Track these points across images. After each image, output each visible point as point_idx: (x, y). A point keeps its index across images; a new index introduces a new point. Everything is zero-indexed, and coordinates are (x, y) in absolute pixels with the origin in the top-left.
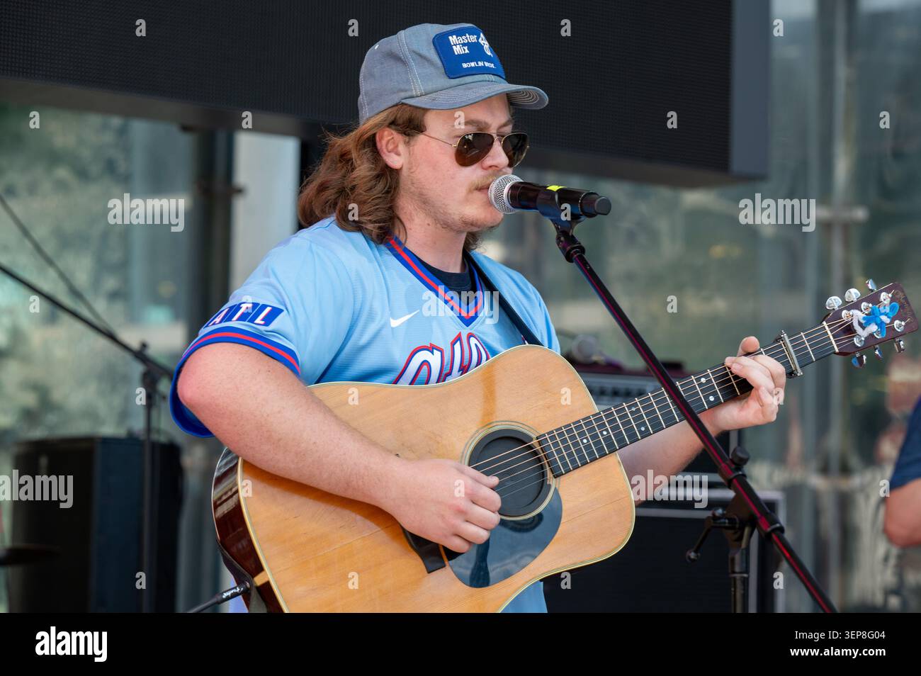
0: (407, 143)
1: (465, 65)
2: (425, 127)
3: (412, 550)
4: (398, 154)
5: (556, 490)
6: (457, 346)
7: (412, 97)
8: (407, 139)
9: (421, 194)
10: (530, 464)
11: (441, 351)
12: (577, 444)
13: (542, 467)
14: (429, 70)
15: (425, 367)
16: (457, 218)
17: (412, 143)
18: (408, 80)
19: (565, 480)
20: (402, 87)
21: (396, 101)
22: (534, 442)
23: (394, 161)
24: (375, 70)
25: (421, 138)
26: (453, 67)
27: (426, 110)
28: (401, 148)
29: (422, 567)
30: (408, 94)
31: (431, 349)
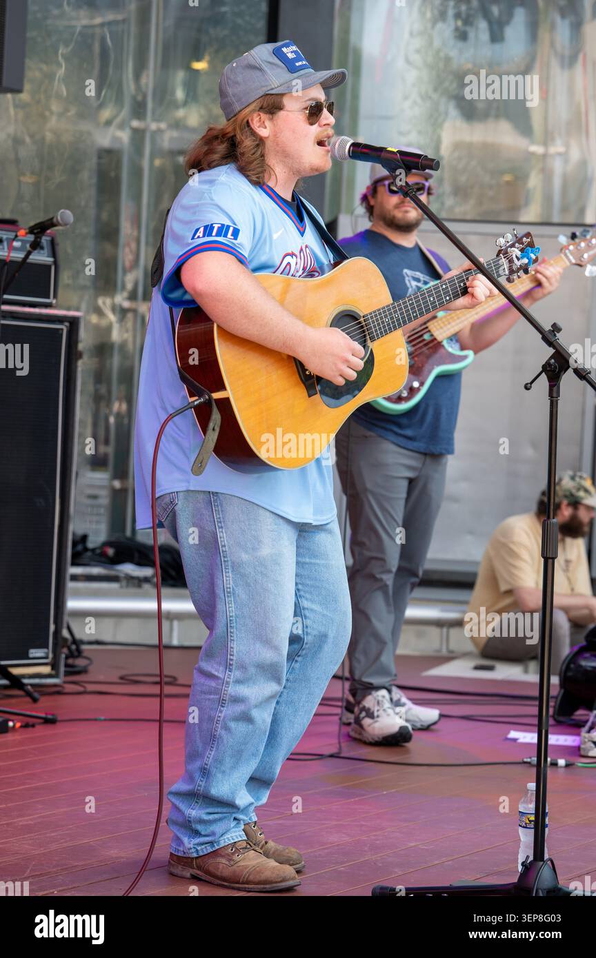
0: (271, 119)
1: (297, 64)
2: (284, 106)
3: (301, 382)
4: (266, 128)
5: (371, 350)
6: (302, 254)
7: (272, 89)
8: (271, 116)
9: (284, 151)
10: (355, 330)
11: (296, 256)
12: (383, 322)
13: (365, 336)
14: (279, 70)
15: (288, 267)
16: (307, 165)
17: (274, 119)
18: (266, 79)
19: (376, 343)
20: (263, 84)
21: (262, 94)
22: (362, 319)
23: (263, 132)
24: (238, 79)
25: (282, 114)
26: (291, 67)
27: (282, 95)
28: (267, 123)
29: (306, 394)
30: (269, 88)
31: (292, 255)
